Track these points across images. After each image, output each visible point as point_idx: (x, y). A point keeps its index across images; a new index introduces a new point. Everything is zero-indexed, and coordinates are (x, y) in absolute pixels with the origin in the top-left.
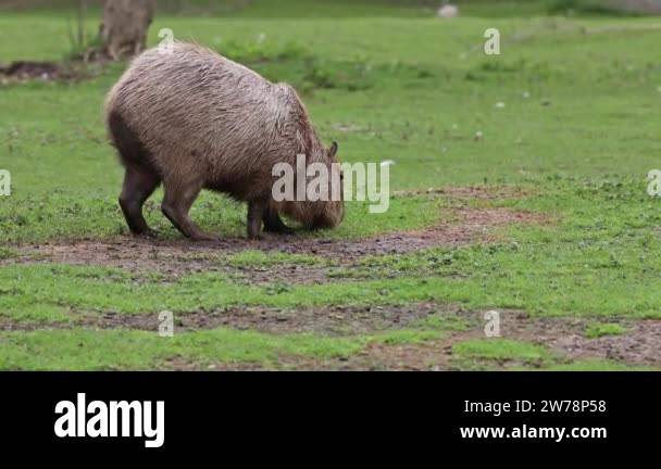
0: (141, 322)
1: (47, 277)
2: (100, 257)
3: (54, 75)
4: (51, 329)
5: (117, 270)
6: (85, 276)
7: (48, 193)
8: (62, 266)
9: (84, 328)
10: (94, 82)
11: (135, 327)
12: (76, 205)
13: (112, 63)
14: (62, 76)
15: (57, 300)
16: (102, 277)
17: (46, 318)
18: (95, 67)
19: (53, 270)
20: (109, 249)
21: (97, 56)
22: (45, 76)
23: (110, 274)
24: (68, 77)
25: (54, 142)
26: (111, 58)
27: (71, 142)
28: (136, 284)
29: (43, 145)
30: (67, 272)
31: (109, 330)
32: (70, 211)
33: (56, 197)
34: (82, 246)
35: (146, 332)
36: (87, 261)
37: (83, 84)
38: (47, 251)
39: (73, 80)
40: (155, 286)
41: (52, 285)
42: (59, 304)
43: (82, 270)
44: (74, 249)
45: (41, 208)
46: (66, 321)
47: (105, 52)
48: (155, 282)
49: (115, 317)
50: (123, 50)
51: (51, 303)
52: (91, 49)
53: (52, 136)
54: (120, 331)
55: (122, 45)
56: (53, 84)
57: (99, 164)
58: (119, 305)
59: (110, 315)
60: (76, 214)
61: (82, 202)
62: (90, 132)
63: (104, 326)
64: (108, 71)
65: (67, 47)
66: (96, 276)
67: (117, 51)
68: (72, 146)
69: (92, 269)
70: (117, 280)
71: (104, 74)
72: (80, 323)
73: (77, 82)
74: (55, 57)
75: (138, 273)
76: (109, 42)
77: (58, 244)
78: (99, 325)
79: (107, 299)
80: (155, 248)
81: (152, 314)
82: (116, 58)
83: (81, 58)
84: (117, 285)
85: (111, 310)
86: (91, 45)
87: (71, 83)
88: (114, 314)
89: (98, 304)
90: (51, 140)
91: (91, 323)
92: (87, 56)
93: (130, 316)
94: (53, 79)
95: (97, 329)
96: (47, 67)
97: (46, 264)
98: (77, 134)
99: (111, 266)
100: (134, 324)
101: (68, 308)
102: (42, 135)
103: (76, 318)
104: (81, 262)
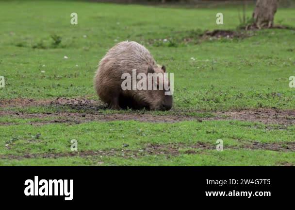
0: (270, 147)
1: (228, 126)
2: (251, 117)
3: (232, 36)
4: (230, 149)
5: (259, 123)
6: (244, 126)
7: (228, 88)
8: (235, 121)
9: (244, 149)
10: (250, 39)
11: (267, 149)
12: (241, 94)
13: (258, 31)
14: (235, 36)
15: (232, 136)
16: (252, 126)
17: (227, 144)
18: (250, 32)
19: (230, 123)
20: (255, 114)
21: (252, 27)
22: (228, 36)
23: (256, 125)
24: (238, 37)
25: (231, 66)
26: (257, 28)
27: (239, 66)
28: (267, 129)
29: (227, 67)
30: (237, 124)
31: (255, 150)
32: (238, 96)
33: (232, 90)
34: (244, 112)
35: (272, 151)
36: (246, 119)
37: (245, 39)
38: (228, 114)
39: (240, 38)
40: (276, 130)
41: (230, 130)
42: (233, 138)
43: (243, 123)
44: (240, 113)
45: (226, 95)
46: (236, 145)
47: (255, 25)
48: (276, 129)
49: (258, 144)
50: (263, 25)
51: (229, 137)
52: (249, 24)
53: (231, 63)
54: (260, 151)
55: (263, 22)
56: (231, 40)
57: (251, 76)
58: (259, 139)
59: (256, 143)
60: (241, 98)
61: (243, 92)
62: (247, 61)
63: (253, 148)
64: (256, 34)
65: (238, 23)
66: (250, 126)
67: (260, 25)
68: (240, 68)
69: (248, 122)
70: (259, 128)
71: (254, 35)
72: (242, 147)
73: (243, 39)
74: (232, 28)
75: (268, 125)
76: (257, 20)
77: (232, 111)
78: (251, 148)
79: (254, 136)
80: (276, 114)
81: (274, 143)
82: (260, 28)
83: (244, 28)
84: (259, 130)
85: (256, 141)
86: (248, 22)
87: (240, 39)
88: (258, 143)
89: (251, 138)
90: (230, 64)
91: (248, 147)
92: (247, 27)
93: (265, 144)
94: (232, 38)
95: (250, 150)
96: (229, 32)
97: (227, 121)
98: (241, 62)
99: (257, 121)
100: (267, 147)
101: (237, 140)
102: (227, 63)
103: (240, 144)
104: (243, 119)
